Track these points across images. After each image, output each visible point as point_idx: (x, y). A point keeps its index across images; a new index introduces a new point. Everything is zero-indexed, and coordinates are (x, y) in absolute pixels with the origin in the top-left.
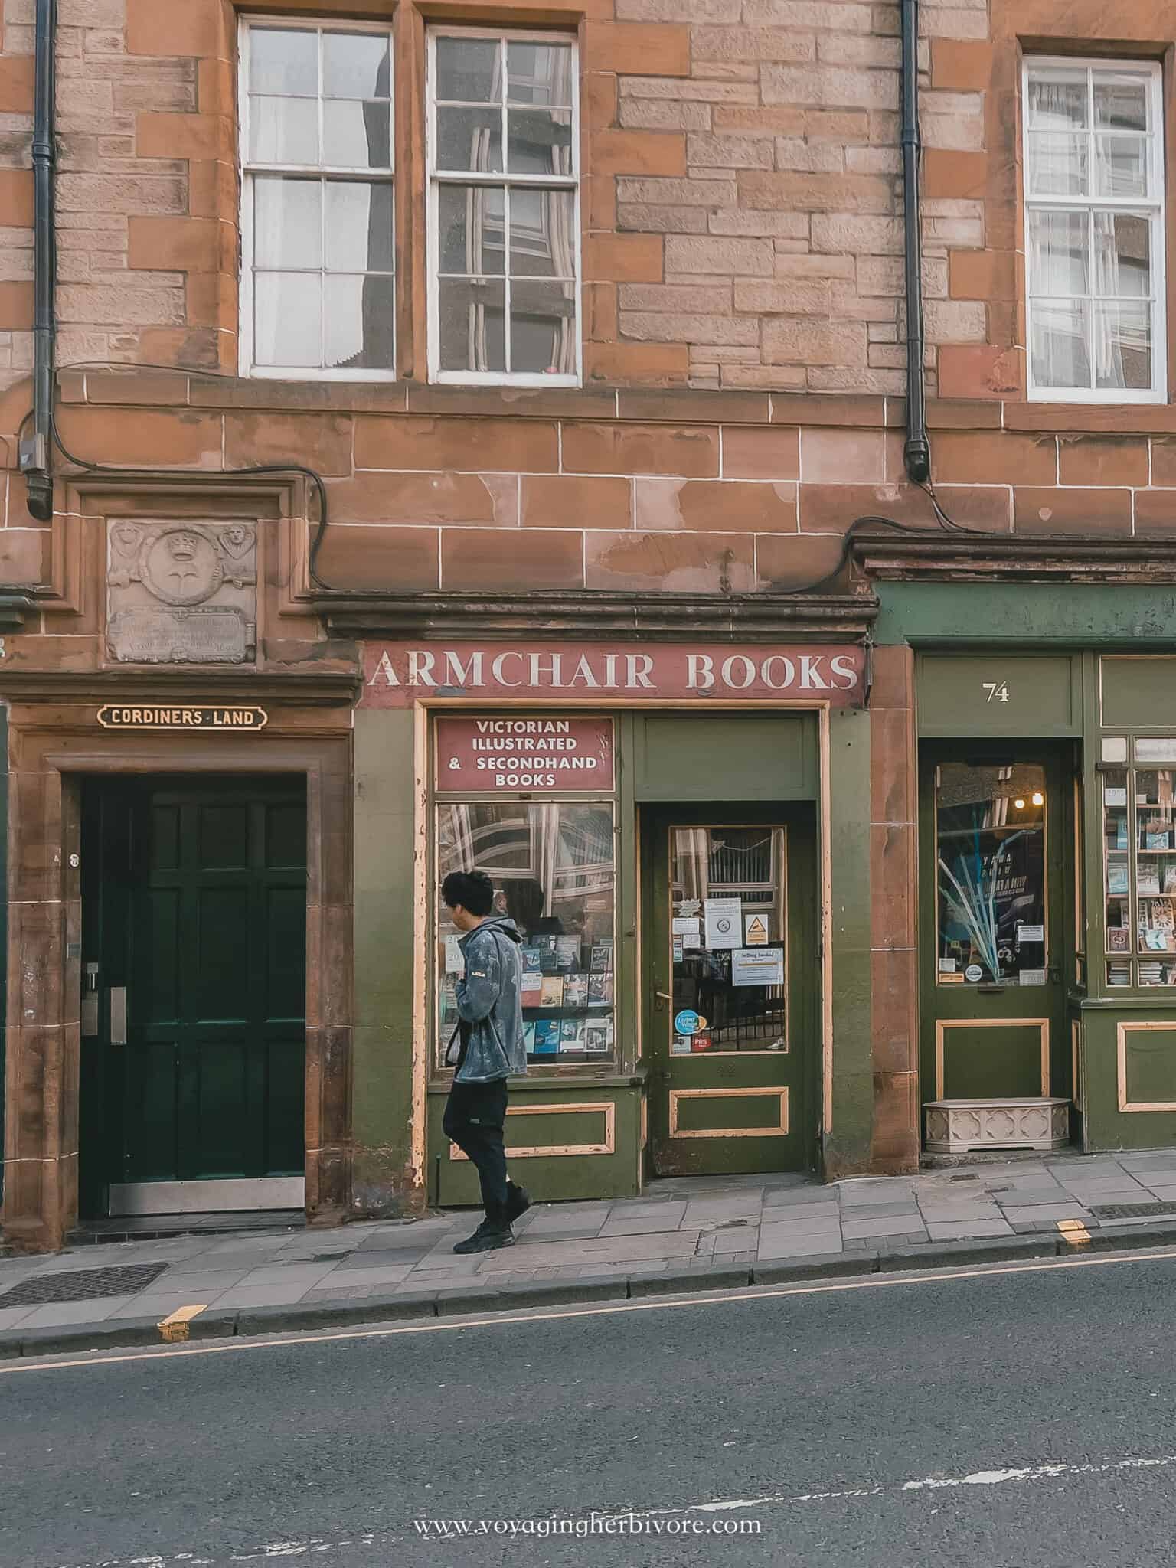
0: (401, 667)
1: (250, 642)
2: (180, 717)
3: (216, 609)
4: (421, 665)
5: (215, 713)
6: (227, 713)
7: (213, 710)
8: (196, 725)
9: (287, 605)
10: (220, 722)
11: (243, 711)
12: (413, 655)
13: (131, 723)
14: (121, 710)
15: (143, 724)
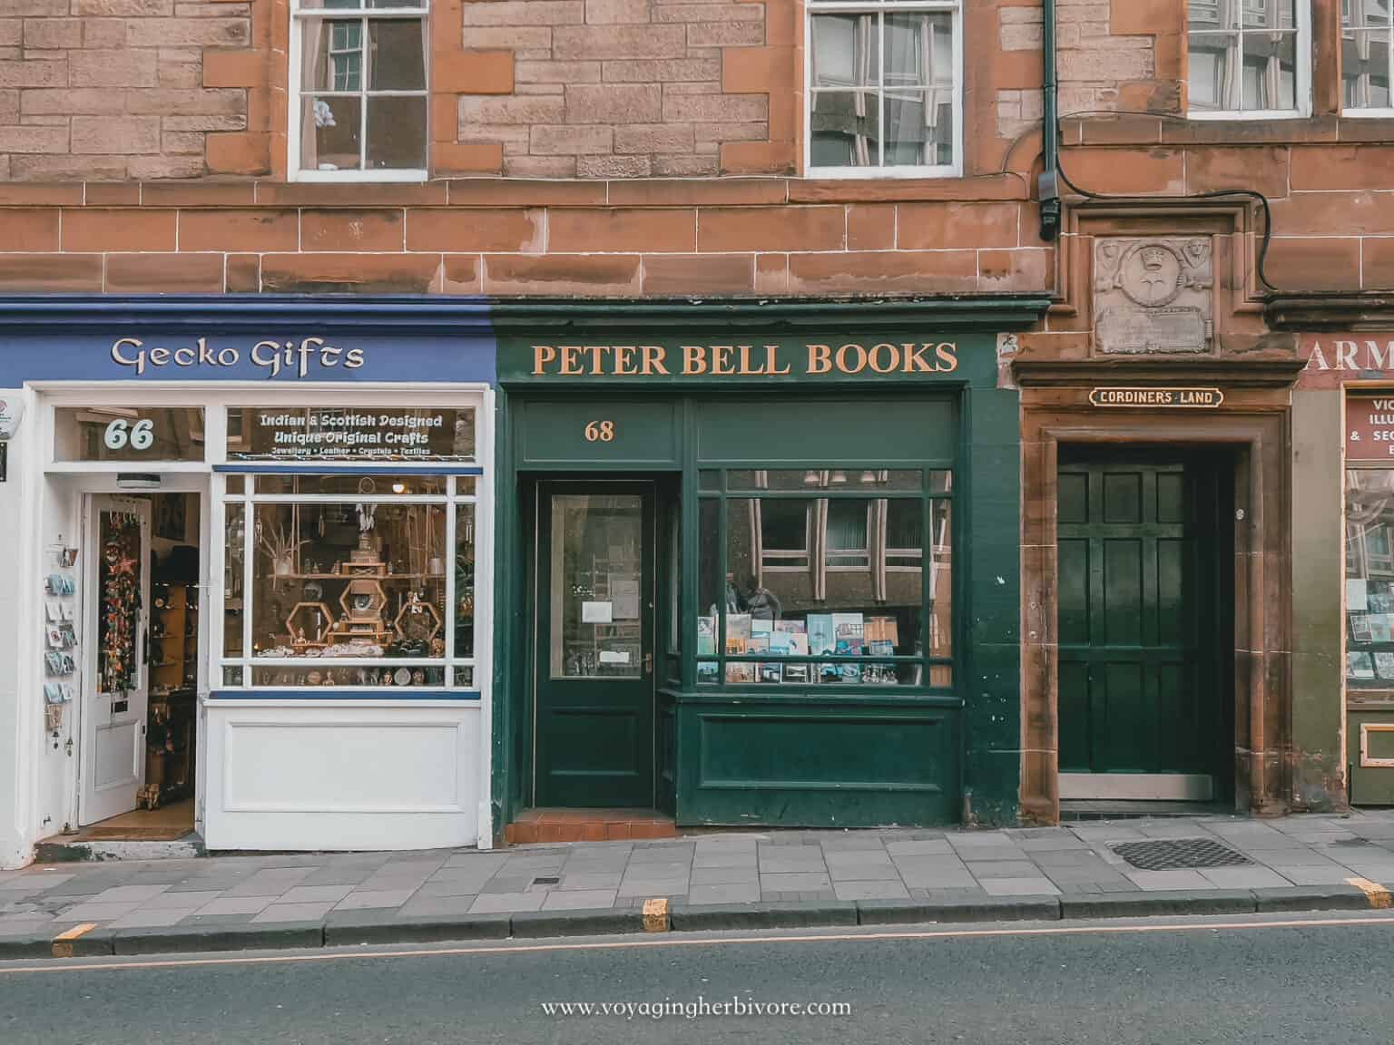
0: (1330, 354)
1: (1210, 335)
2: (1154, 397)
3: (1182, 309)
4: (1346, 353)
5: (1182, 394)
6: (1191, 394)
7: (1180, 391)
8: (1167, 403)
9: (1242, 303)
10: (1186, 401)
11: (1204, 392)
12: (1340, 344)
13: (1115, 402)
14: (1108, 391)
15: (1125, 403)
